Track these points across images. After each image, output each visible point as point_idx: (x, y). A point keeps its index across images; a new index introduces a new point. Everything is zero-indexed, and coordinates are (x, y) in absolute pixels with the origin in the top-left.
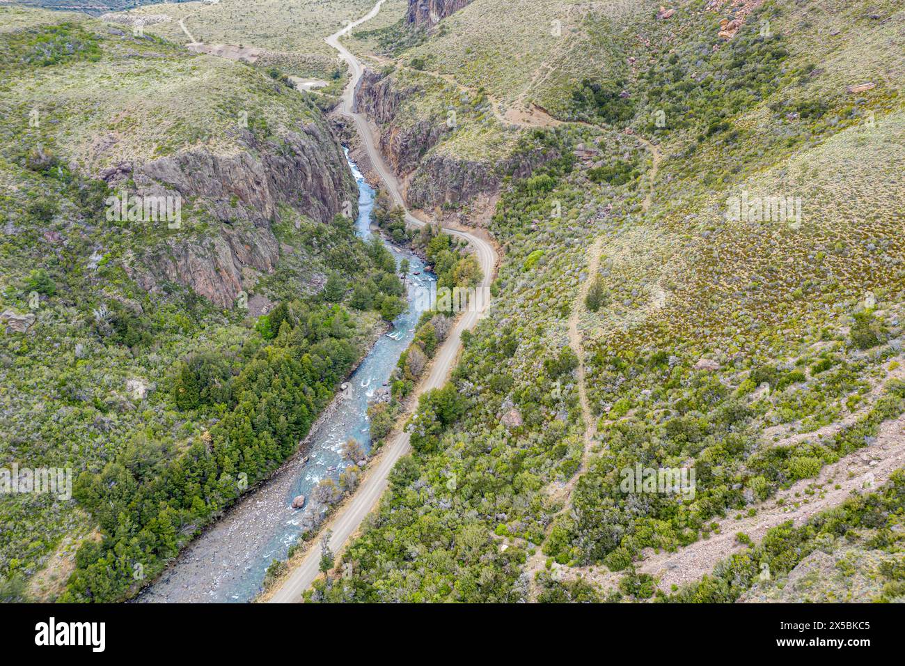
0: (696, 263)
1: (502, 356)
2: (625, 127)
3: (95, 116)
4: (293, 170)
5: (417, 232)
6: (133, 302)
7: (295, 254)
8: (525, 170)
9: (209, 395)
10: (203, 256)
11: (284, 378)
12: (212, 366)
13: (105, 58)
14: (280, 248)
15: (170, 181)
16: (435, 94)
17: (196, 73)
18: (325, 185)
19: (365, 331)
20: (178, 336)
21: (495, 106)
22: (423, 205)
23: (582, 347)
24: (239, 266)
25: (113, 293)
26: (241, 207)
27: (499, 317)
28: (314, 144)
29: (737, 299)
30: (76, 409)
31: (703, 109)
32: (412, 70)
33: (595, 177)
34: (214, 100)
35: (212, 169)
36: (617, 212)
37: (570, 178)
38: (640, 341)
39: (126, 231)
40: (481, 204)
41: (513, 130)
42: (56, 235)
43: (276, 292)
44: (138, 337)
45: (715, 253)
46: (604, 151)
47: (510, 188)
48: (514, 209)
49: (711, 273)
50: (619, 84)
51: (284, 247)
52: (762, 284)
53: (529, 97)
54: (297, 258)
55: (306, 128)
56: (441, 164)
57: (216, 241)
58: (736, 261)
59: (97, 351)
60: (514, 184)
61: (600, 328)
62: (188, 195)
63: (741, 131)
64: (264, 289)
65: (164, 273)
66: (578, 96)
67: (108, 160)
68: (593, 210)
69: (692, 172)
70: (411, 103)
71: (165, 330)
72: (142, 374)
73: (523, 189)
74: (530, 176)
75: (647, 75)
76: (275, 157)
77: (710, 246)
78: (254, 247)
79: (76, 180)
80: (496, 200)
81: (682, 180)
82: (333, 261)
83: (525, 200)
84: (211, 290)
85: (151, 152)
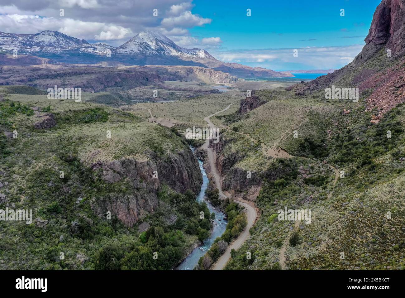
0: (346, 226)
1: (247, 265)
2: (323, 160)
3: (95, 143)
4: (170, 169)
5: (223, 201)
6: (90, 220)
7: (165, 205)
8: (274, 176)
9: (109, 266)
10: (123, 203)
11: (143, 262)
12: (114, 252)
13: (108, 121)
14: (159, 202)
15: (116, 170)
16: (241, 142)
17: (139, 128)
18: (184, 176)
19: (189, 244)
20: (105, 237)
21: (264, 148)
22: (228, 189)
23: (285, 264)
24: (139, 208)
25: (83, 215)
26: (144, 183)
27: (250, 244)
28: (181, 159)
29: (365, 247)
30: (52, 265)
31: (361, 154)
32: (233, 131)
33: (307, 182)
34: (142, 139)
35: (134, 166)
36: (315, 199)
37: (295, 182)
38: (314, 264)
39: (95, 189)
40: (253, 191)
41: (270, 158)
42: (67, 188)
43: (153, 222)
44: (88, 235)
45: (355, 223)
46: (313, 170)
47: (266, 184)
48: (267, 194)
49: (352, 232)
50: (322, 141)
51: (161, 202)
52: (378, 240)
53: (279, 145)
54: (165, 208)
55: (179, 152)
56: (236, 171)
57: (130, 196)
58: (365, 227)
59: (69, 239)
60: (268, 182)
61: (295, 255)
62: (123, 176)
63: (377, 165)
64: (148, 220)
65: (106, 208)
66: (302, 145)
67: (95, 159)
68: (304, 197)
69: (352, 183)
70: (230, 145)
71: (100, 234)
72: (84, 252)
73: (272, 185)
74: (276, 179)
75: (336, 138)
76: (163, 163)
77: (353, 219)
78: (146, 201)
79: (81, 167)
80: (260, 189)
81: (347, 186)
82: (181, 211)
83: (273, 190)
84: (124, 218)
85: (112, 157)
